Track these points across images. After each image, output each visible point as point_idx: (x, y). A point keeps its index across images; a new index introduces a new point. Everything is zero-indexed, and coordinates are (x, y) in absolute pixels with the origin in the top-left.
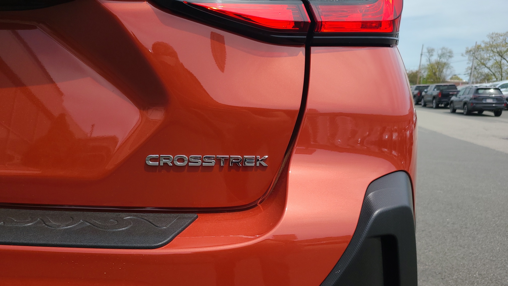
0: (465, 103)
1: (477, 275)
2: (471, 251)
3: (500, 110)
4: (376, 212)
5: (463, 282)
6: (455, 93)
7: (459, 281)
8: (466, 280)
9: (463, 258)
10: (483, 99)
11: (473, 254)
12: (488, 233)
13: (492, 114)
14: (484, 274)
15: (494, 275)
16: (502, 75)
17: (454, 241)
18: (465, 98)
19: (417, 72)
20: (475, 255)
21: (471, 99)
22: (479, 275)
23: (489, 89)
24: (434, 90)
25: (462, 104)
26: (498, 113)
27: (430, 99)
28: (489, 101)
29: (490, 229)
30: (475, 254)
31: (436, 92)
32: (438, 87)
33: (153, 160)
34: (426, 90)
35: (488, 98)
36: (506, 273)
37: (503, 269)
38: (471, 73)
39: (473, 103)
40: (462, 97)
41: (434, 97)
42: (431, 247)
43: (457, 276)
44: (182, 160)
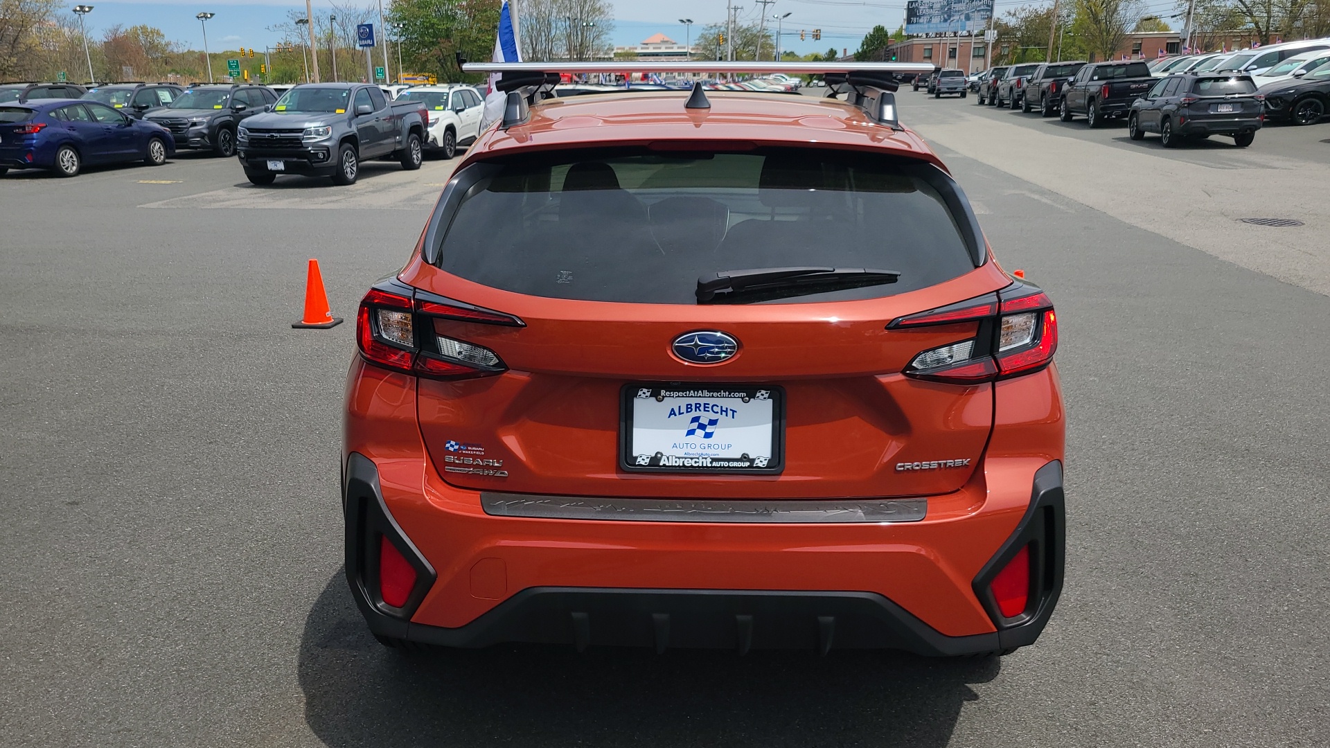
0: (1166, 117)
1: (1140, 523)
2: (1136, 488)
3: (1248, 131)
4: (1042, 493)
5: (1119, 533)
6: (1145, 85)
7: (1114, 532)
8: (1123, 531)
9: (1122, 500)
10: (1210, 104)
11: (1138, 493)
12: (1167, 456)
13: (1231, 140)
14: (1150, 522)
15: (1164, 522)
16: (1268, 12)
17: (1111, 474)
18: (1167, 103)
19: (1049, 14)
20: (1141, 495)
21: (1180, 106)
22: (1142, 522)
23: (1226, 79)
24: (1092, 79)
25: (1160, 117)
26: (1244, 139)
27: (1082, 101)
28: (1224, 109)
29: (1170, 450)
30: (1142, 492)
31: (1096, 86)
32: (1101, 72)
33: (900, 467)
34: (1071, 79)
35: (1221, 103)
36: (1182, 518)
37: (1178, 512)
38: (1189, 13)
39: (1184, 117)
40: (1160, 101)
41: (1092, 99)
42: (1075, 486)
43: (1111, 526)
44: (918, 466)
